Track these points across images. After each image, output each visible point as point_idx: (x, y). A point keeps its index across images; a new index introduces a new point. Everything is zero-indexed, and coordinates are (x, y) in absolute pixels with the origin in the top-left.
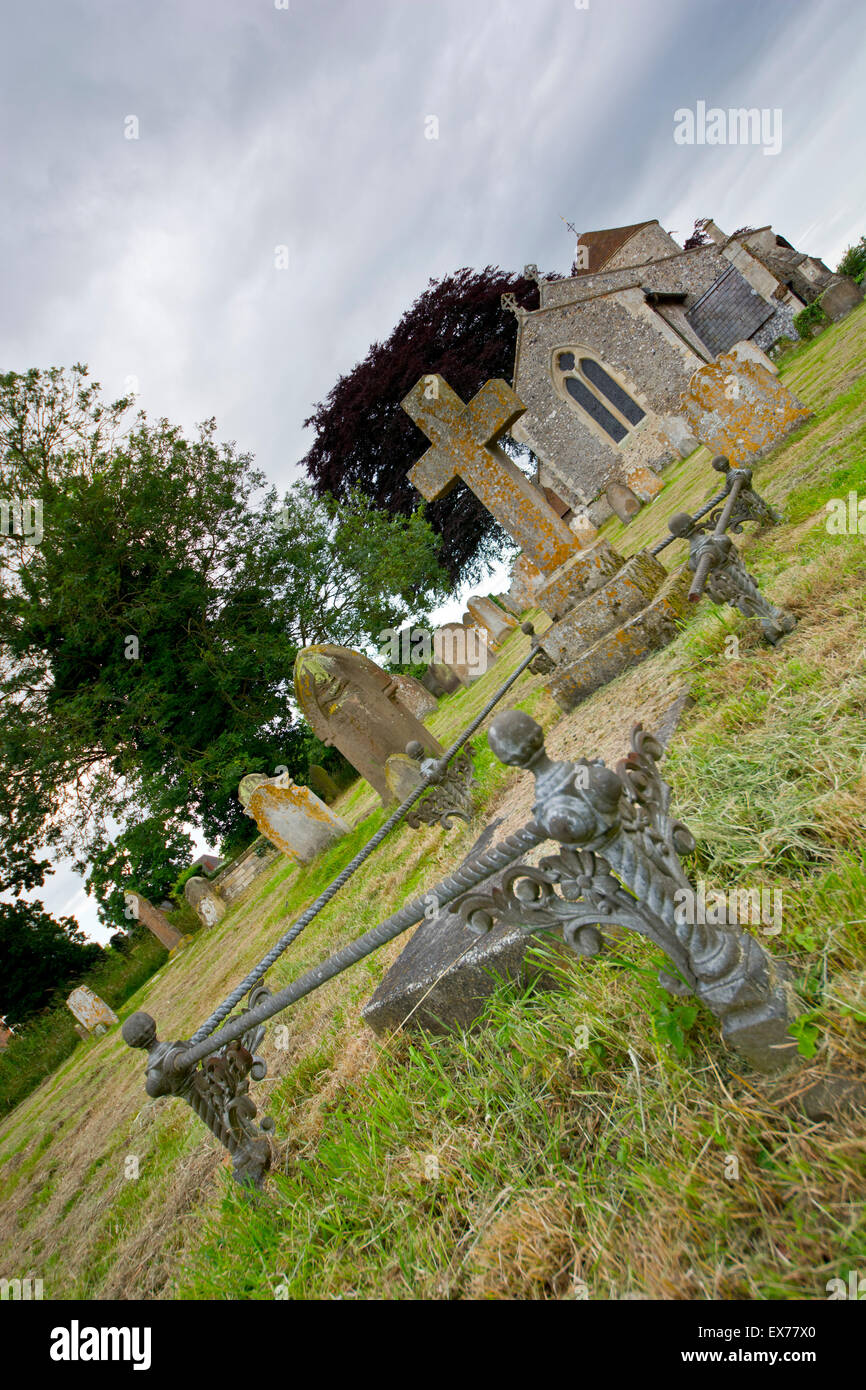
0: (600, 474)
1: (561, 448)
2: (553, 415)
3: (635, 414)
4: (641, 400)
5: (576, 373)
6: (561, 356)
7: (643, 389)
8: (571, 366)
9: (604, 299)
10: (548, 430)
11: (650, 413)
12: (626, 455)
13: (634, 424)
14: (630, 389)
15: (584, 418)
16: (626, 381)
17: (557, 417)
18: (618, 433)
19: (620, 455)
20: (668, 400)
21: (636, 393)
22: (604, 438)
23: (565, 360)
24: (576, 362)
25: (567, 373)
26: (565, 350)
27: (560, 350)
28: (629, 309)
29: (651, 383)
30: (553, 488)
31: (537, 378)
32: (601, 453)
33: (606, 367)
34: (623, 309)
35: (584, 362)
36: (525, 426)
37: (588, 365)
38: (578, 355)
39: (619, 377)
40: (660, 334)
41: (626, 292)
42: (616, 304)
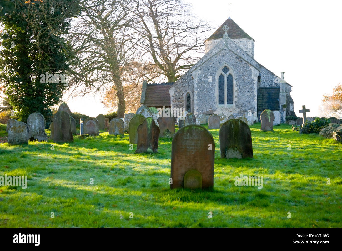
1: (202, 90)
3: (230, 102)
4: (235, 100)
5: (226, 76)
6: (226, 67)
7: (238, 97)
8: (226, 72)
9: (250, 66)
10: (204, 82)
11: (234, 105)
12: (218, 110)
13: (228, 104)
14: (235, 94)
16: (236, 91)
18: (221, 102)
19: (217, 108)
20: (242, 106)
21: (236, 96)
22: (217, 100)
23: (226, 69)
24: (228, 73)
25: (223, 73)
26: (228, 67)
27: (227, 65)
28: (253, 75)
29: (242, 98)
30: (171, 96)
31: (214, 65)
32: (212, 103)
33: (234, 82)
34: (251, 73)
35: (230, 75)
36: (198, 74)
37: (230, 77)
38: (231, 71)
39: (235, 88)
40: (254, 88)
41: (256, 70)
42: (251, 70)
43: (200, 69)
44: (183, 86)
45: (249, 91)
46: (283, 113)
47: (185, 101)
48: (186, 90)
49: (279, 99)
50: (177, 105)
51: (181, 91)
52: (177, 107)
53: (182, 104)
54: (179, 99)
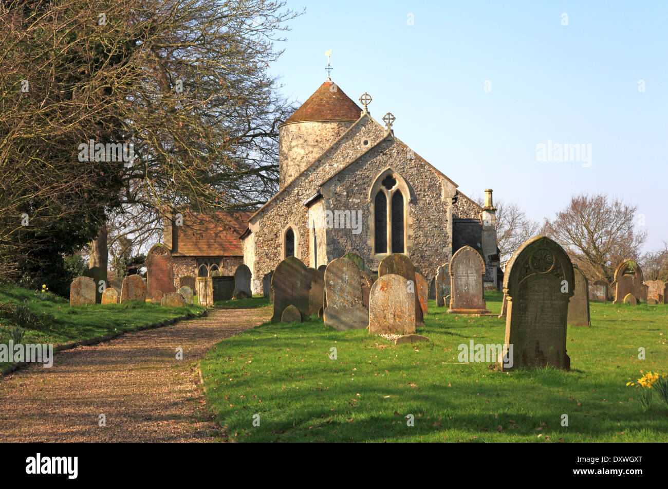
4: (407, 243)
5: (389, 194)
7: (415, 238)
8: (389, 187)
12: (375, 264)
13: (393, 252)
16: (410, 226)
17: (358, 204)
18: (380, 247)
21: (409, 237)
22: (371, 242)
23: (389, 181)
24: (394, 188)
25: (383, 188)
26: (394, 176)
27: (392, 174)
28: (443, 193)
29: (422, 240)
32: (363, 248)
33: (407, 208)
34: (440, 190)
35: (398, 192)
37: (398, 196)
38: (398, 186)
39: (409, 220)
40: (447, 221)
41: (449, 184)
42: (440, 183)
43: (338, 180)
44: (278, 214)
45: (436, 227)
46: (492, 271)
47: (283, 246)
48: (285, 222)
49: (481, 243)
50: (266, 255)
51: (275, 224)
52: (267, 258)
53: (276, 251)
54: (272, 240)
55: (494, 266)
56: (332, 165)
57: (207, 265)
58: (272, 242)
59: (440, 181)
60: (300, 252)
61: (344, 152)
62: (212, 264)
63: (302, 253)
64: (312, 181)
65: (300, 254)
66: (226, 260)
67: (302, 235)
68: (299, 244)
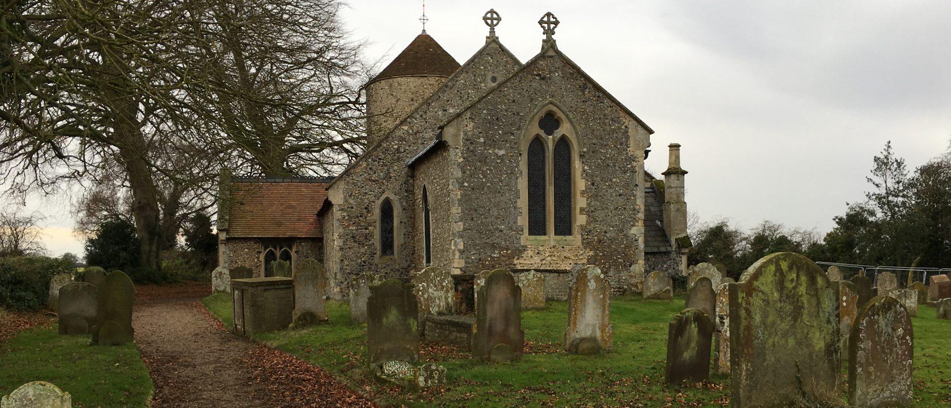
0: (493, 247)
1: (478, 188)
2: (502, 152)
3: (564, 227)
4: (580, 220)
5: (550, 142)
6: (550, 115)
7: (589, 212)
8: (550, 131)
10: (484, 160)
11: (576, 239)
12: (529, 253)
13: (556, 234)
14: (581, 202)
15: (523, 184)
16: (583, 193)
17: (501, 158)
18: (537, 227)
19: (525, 248)
20: (600, 241)
21: (582, 210)
22: (523, 221)
23: (550, 122)
25: (542, 133)
26: (560, 114)
27: (555, 109)
28: (632, 142)
29: (600, 215)
30: (335, 209)
31: (515, 108)
32: (511, 228)
33: (577, 165)
34: (628, 138)
35: (564, 140)
36: (465, 134)
38: (565, 129)
39: (580, 184)
40: (637, 185)
41: (639, 128)
42: (626, 127)
44: (370, 180)
45: (620, 195)
46: (681, 261)
47: (378, 224)
48: (381, 190)
49: (661, 221)
50: (353, 237)
51: (366, 193)
52: (355, 241)
53: (367, 231)
54: (361, 216)
55: (683, 254)
56: (446, 110)
57: (276, 249)
58: (361, 219)
59: (626, 124)
60: (403, 234)
61: (462, 92)
62: (283, 248)
63: (405, 235)
64: (418, 132)
65: (403, 235)
66: (301, 243)
67: (404, 209)
68: (401, 222)
